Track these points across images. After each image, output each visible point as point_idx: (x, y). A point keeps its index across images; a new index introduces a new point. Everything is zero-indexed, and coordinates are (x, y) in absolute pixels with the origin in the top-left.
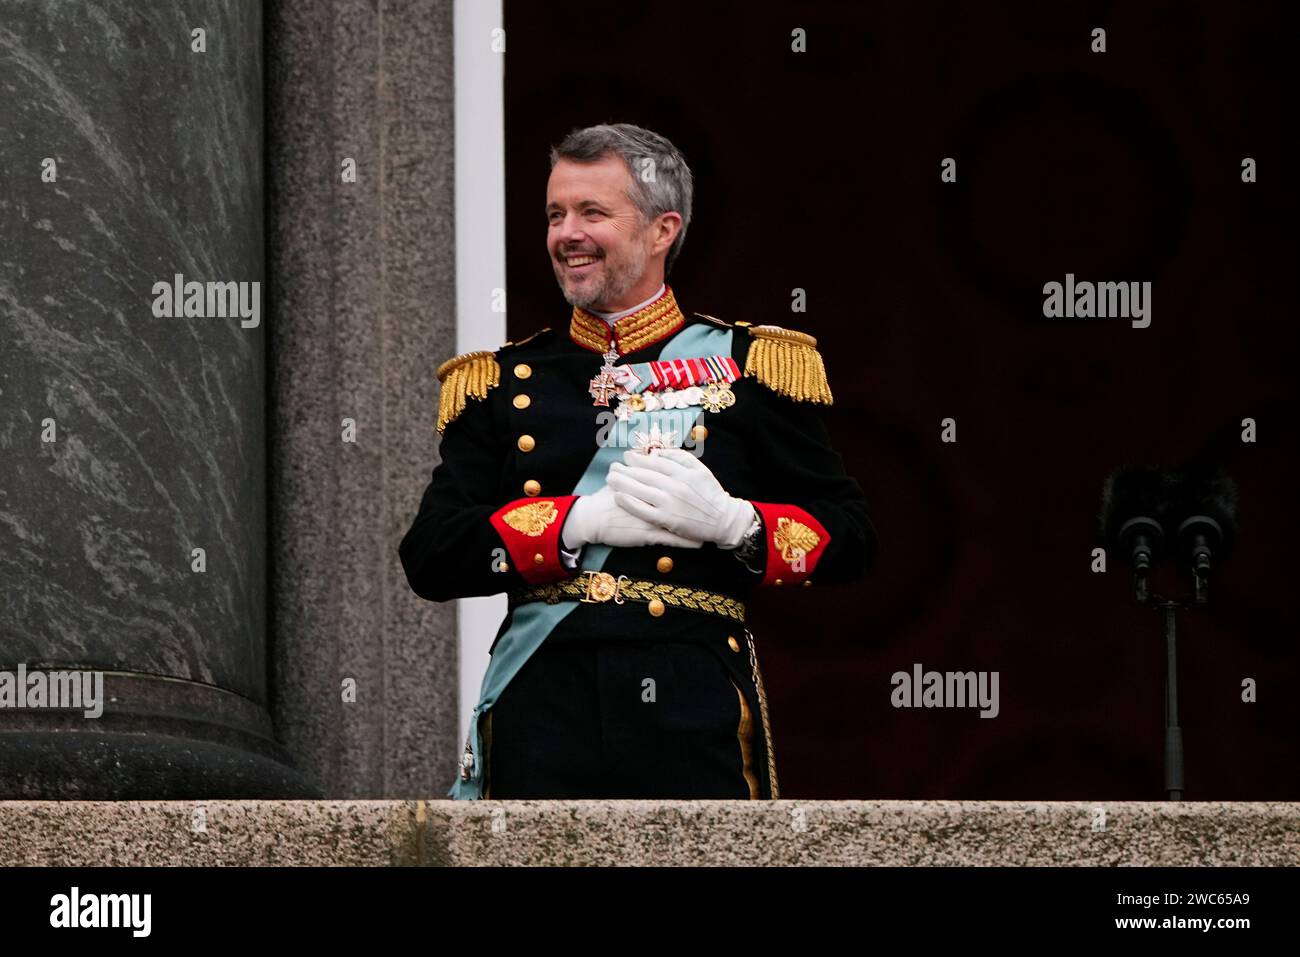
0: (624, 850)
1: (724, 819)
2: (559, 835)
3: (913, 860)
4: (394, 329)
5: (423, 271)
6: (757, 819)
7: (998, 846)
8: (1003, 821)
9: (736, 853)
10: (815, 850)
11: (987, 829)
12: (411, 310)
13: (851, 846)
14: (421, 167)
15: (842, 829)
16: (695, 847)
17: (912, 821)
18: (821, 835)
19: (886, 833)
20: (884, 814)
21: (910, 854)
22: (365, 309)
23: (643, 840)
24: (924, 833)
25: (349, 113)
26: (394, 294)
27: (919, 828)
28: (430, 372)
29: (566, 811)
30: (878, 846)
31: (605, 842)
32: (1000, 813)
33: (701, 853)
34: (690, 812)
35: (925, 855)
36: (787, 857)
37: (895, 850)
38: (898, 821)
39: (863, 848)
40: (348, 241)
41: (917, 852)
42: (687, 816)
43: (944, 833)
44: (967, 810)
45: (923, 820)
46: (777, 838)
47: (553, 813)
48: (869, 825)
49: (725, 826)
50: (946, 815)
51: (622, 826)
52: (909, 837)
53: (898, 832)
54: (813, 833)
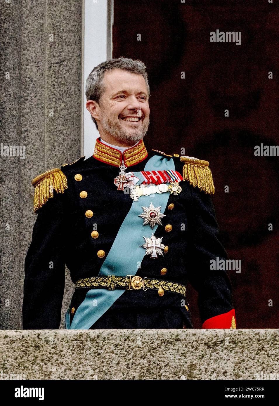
0: (62, 353)
1: (111, 338)
2: (31, 346)
3: (201, 357)
4: (51, 140)
5: (66, 112)
6: (126, 338)
7: (241, 350)
8: (244, 338)
9: (116, 354)
10: (154, 352)
11: (236, 342)
12: (59, 131)
13: (171, 351)
14: (65, 63)
15: (167, 342)
16: (96, 351)
17: (200, 338)
18: (157, 345)
19: (188, 344)
20: (187, 335)
21: (199, 354)
22: (37, 130)
23: (71, 348)
24: (206, 344)
25: (30, 38)
26: (51, 124)
27: (203, 342)
28: (67, 160)
29: (35, 334)
30: (184, 350)
31: (54, 349)
32: (242, 334)
33: (99, 354)
34: (94, 335)
35: (206, 354)
36: (140, 356)
37: (192, 352)
38: (194, 338)
39: (176, 351)
40: (29, 98)
41: (202, 353)
42: (92, 337)
43: (215, 344)
44: (226, 333)
45: (205, 337)
46: (136, 347)
47: (29, 336)
48: (180, 340)
49: (111, 341)
50: (217, 336)
51: (61, 341)
52: (199, 346)
53: (194, 343)
54: (153, 345)
